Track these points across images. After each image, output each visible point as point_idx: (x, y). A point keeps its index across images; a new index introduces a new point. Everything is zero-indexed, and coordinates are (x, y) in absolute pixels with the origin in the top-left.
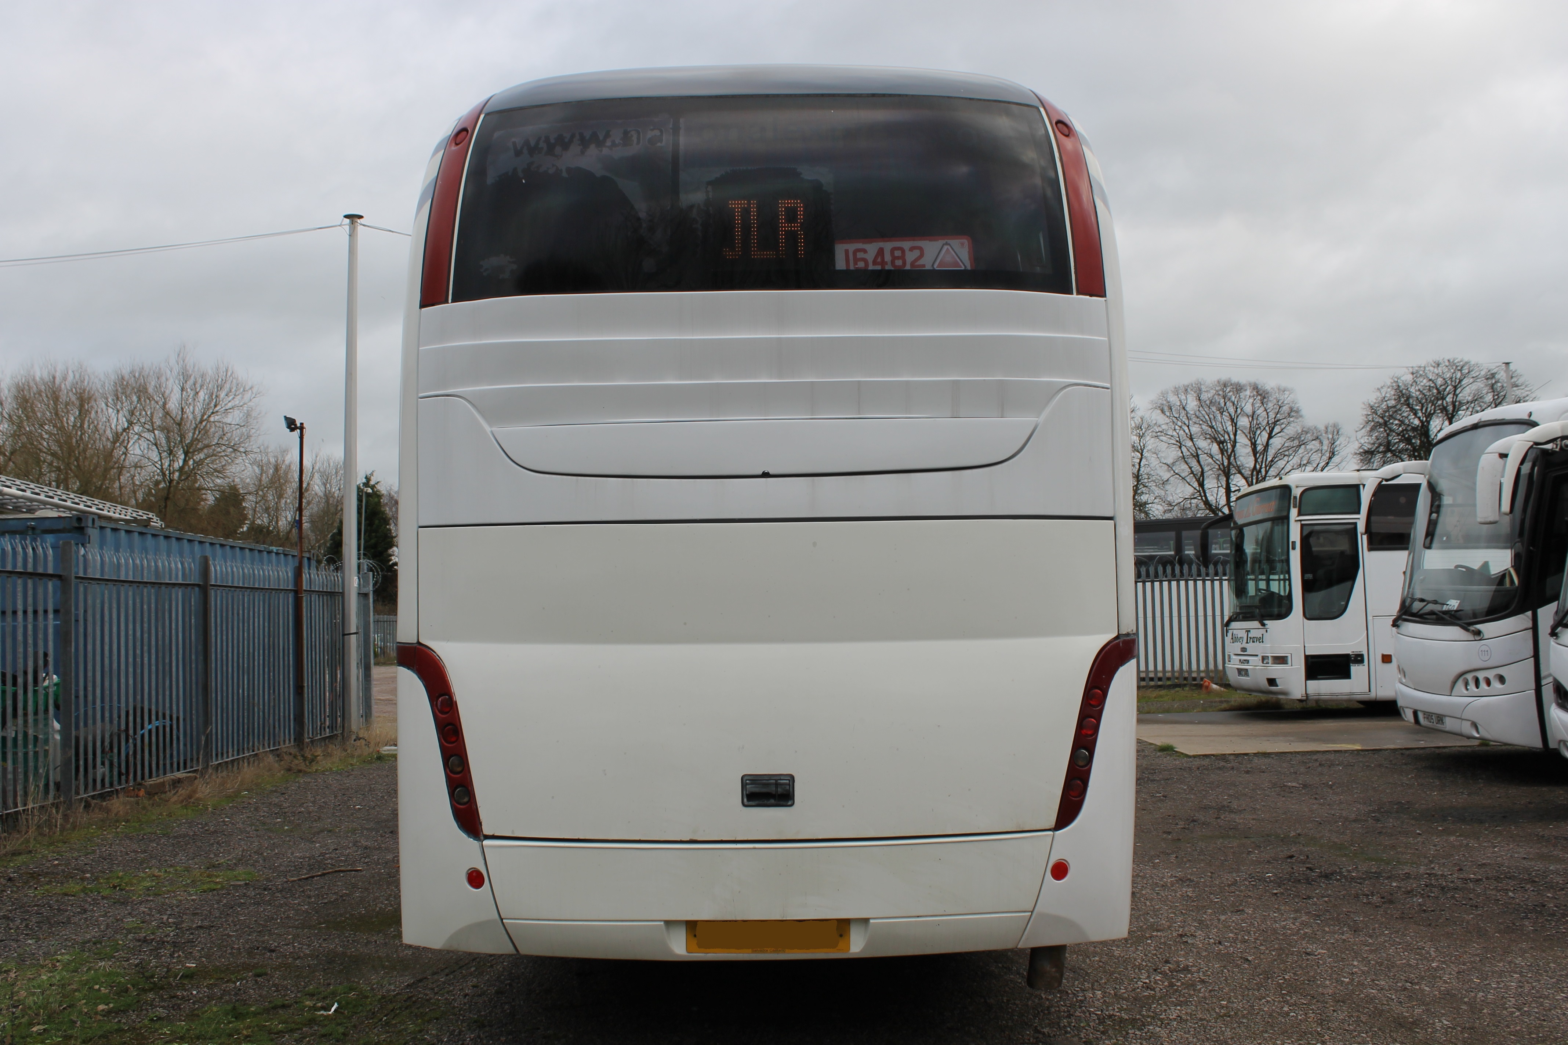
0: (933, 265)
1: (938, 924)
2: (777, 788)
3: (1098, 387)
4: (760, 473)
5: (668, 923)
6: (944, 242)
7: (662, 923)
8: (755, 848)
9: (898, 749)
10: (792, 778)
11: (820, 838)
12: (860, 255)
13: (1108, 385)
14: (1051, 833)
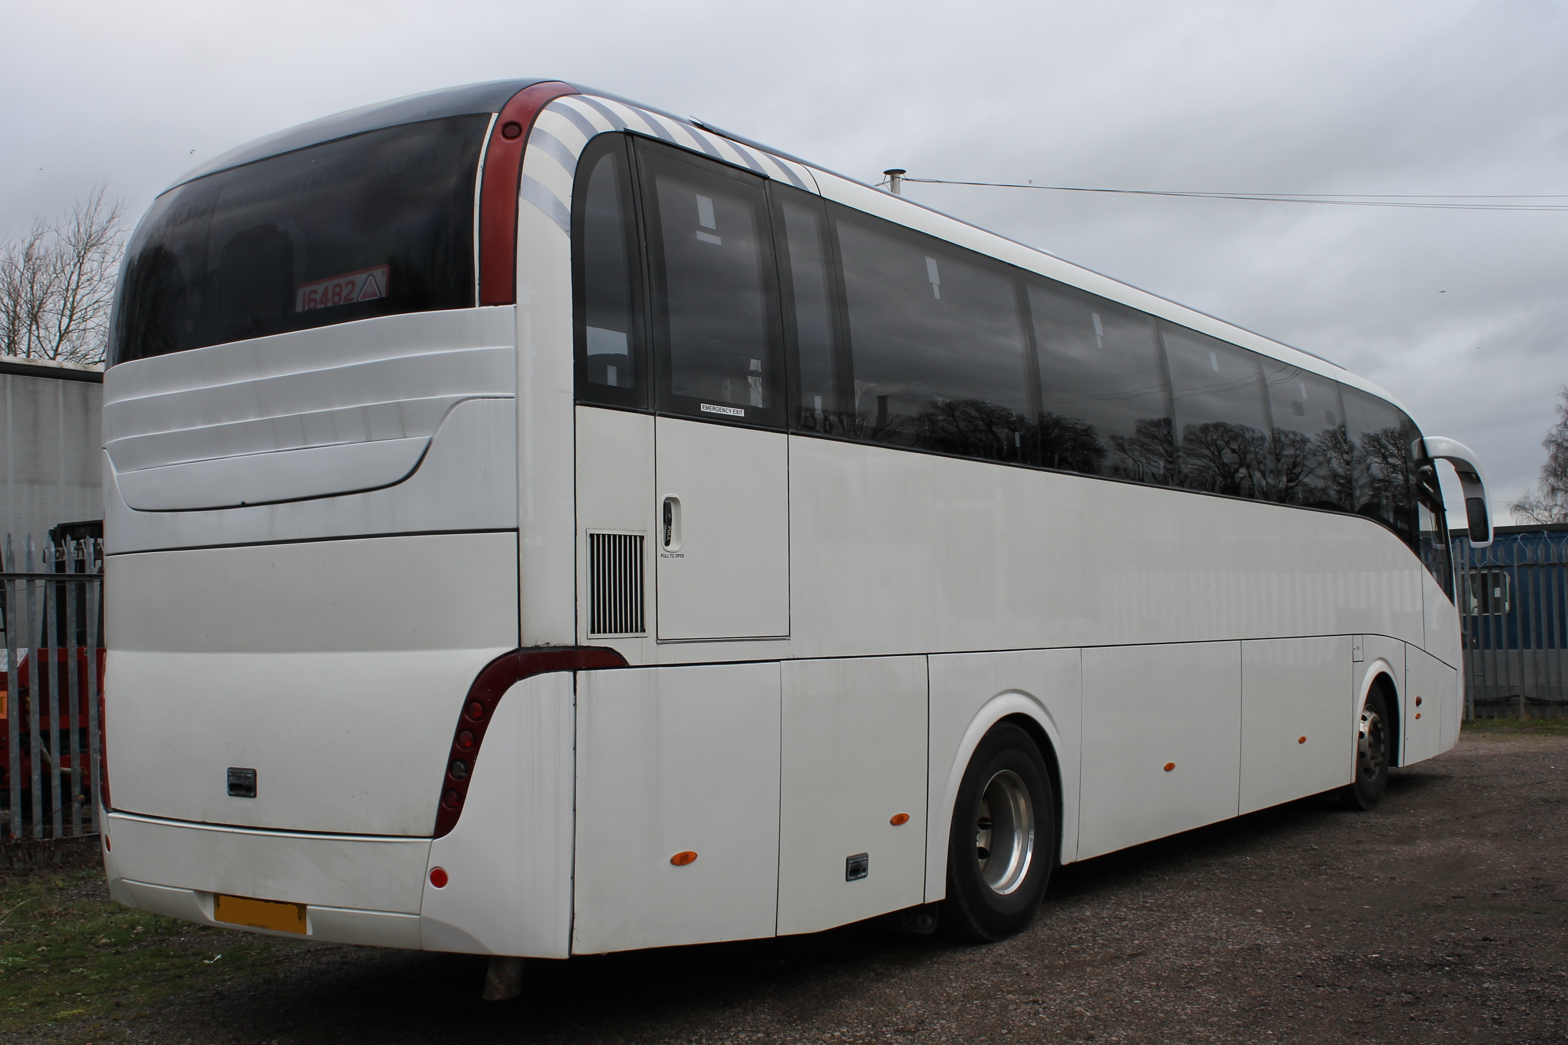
0: (357, 299)
1: (354, 916)
2: (245, 780)
3: (498, 398)
4: (239, 503)
5: (202, 894)
6: (368, 273)
7: (192, 892)
8: (233, 832)
9: (319, 752)
10: (254, 772)
11: (272, 827)
12: (313, 296)
13: (512, 394)
14: (430, 840)
